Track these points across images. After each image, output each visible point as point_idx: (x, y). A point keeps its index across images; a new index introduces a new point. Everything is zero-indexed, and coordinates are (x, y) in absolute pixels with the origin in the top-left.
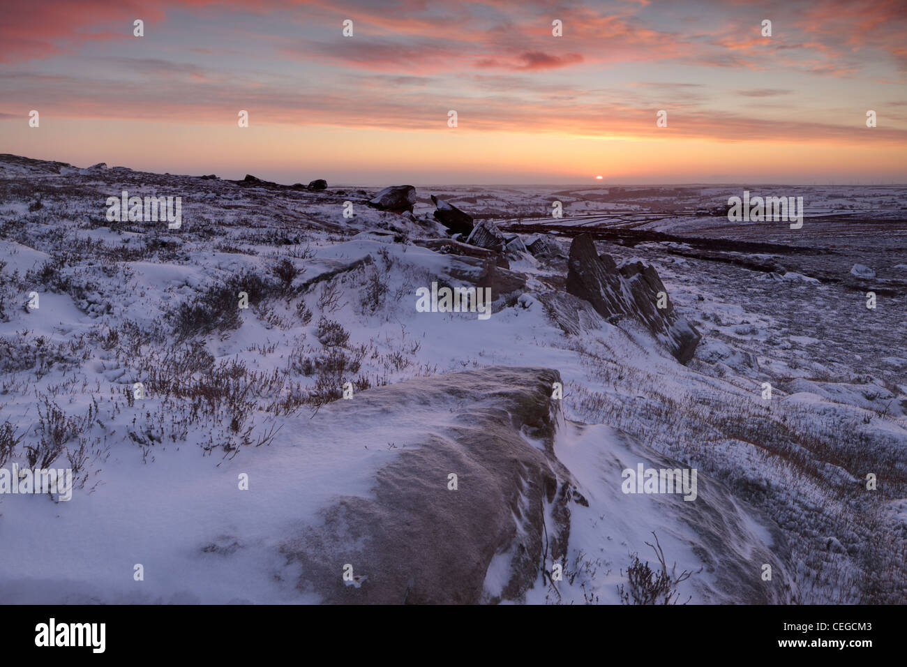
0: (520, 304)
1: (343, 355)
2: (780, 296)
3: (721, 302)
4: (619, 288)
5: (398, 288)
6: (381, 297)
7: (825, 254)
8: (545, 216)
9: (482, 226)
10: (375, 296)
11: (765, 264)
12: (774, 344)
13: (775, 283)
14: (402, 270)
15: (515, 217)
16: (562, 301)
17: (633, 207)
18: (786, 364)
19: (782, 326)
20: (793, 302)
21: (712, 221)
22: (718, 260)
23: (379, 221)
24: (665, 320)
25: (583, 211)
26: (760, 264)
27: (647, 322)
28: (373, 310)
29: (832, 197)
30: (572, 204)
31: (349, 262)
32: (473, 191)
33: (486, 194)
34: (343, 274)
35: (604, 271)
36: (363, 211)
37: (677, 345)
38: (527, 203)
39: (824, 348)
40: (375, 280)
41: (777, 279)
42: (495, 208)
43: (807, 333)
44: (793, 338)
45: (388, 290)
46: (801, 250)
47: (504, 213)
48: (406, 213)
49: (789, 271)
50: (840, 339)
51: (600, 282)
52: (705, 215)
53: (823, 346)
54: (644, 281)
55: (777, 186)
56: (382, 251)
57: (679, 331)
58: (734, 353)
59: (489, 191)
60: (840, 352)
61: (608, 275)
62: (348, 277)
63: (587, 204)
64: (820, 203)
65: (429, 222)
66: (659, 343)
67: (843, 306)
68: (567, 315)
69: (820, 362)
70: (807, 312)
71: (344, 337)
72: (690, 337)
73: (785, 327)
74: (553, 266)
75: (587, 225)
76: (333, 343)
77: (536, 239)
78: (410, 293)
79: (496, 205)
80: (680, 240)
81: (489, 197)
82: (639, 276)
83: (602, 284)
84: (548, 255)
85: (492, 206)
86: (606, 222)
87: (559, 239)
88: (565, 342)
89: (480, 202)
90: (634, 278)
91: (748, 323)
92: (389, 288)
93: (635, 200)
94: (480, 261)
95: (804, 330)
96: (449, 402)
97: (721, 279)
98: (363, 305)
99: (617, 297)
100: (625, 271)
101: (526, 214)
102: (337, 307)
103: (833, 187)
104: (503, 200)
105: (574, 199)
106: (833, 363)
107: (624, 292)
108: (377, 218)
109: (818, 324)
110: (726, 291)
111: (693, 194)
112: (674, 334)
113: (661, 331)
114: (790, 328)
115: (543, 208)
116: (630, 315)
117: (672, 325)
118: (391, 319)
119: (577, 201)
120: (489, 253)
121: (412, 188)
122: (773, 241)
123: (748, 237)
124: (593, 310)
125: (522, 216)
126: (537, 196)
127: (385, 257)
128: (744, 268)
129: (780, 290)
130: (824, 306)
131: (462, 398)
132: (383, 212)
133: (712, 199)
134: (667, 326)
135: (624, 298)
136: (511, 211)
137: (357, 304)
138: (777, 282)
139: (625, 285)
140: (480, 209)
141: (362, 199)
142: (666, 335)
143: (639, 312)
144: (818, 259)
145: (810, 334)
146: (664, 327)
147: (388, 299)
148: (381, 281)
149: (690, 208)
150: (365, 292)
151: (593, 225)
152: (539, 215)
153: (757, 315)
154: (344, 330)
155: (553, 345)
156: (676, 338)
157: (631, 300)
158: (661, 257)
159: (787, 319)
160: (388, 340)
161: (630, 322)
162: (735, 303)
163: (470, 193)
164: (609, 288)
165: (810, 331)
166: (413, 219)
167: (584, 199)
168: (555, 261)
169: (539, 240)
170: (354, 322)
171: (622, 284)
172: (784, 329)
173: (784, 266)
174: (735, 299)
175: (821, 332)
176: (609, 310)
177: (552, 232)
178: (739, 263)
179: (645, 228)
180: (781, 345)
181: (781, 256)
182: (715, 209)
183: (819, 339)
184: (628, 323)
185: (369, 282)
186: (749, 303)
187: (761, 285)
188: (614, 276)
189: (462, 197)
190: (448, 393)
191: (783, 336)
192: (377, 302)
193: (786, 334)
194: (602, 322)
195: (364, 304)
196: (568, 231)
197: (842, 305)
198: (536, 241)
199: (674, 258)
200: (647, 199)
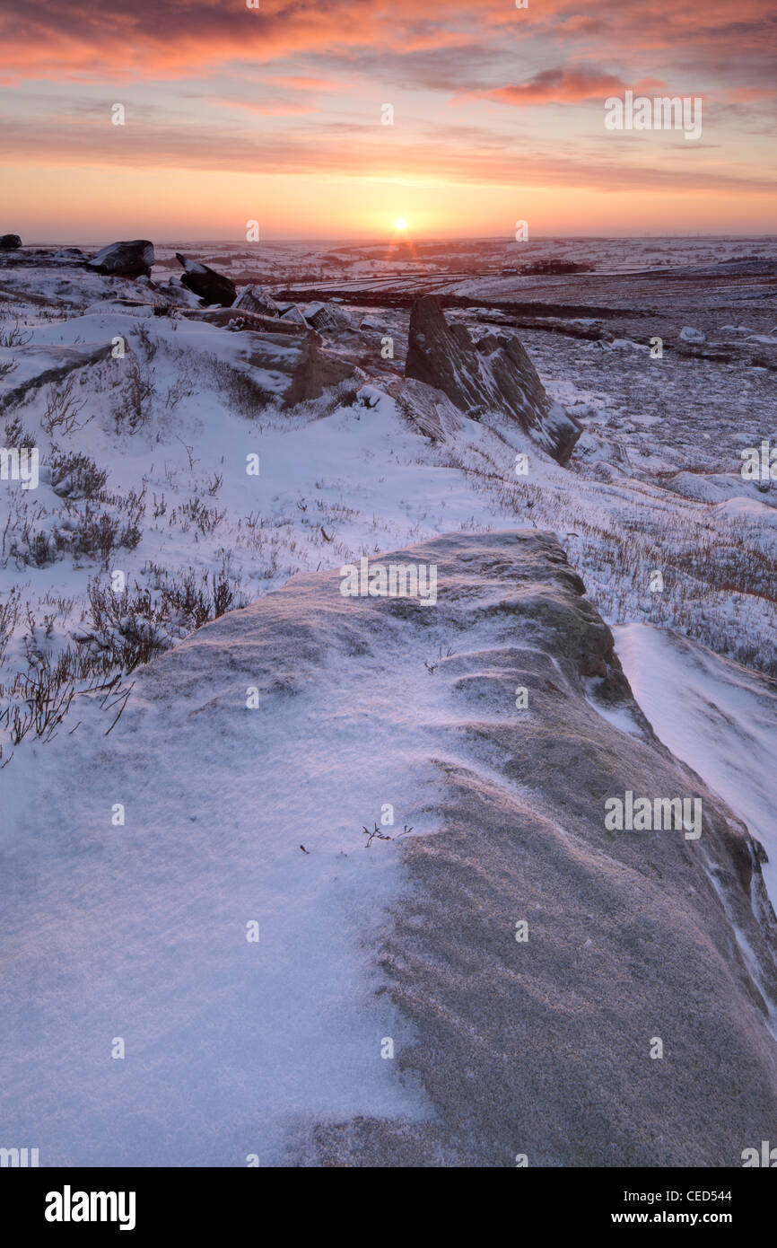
0: (361, 401)
1: (106, 519)
2: (611, 368)
3: (549, 379)
4: (477, 369)
5: (171, 387)
6: (144, 403)
7: (649, 317)
8: (321, 280)
9: (249, 293)
10: (136, 403)
11: (590, 331)
12: (617, 427)
13: (603, 353)
14: (172, 358)
15: (282, 281)
16: (415, 392)
17: (429, 267)
18: (637, 451)
19: (619, 404)
20: (627, 374)
21: (520, 281)
22: (538, 328)
23: (104, 289)
24: (537, 409)
25: (368, 273)
26: (585, 331)
27: (515, 414)
28: (134, 425)
29: (647, 250)
30: (355, 264)
31: (90, 351)
32: (227, 249)
33: (243, 253)
34: (83, 369)
35: (457, 347)
36: (78, 277)
37: (553, 443)
38: (297, 264)
39: (668, 428)
40: (135, 377)
41: (606, 348)
42: (257, 271)
43: (648, 411)
44: (634, 418)
45: (154, 391)
46: (622, 313)
47: (268, 277)
48: (142, 278)
49: (617, 337)
50: (683, 416)
51: (452, 363)
52: (512, 274)
53: (667, 425)
54: (507, 359)
55: (590, 238)
56: (138, 330)
57: (554, 423)
58: (601, 445)
59: (247, 249)
60: (686, 431)
61: (462, 352)
62: (90, 374)
63: (372, 264)
64: (636, 258)
65: (175, 289)
66: (534, 442)
67: (680, 377)
68: (424, 412)
69: (669, 445)
70: (643, 386)
71: (98, 480)
72: (570, 431)
73: (623, 405)
74: (344, 343)
75: (374, 290)
76: (81, 493)
77: (319, 308)
78: (189, 394)
79: (257, 267)
80: (489, 306)
81: (248, 256)
82: (502, 352)
83: (456, 365)
84: (335, 330)
85: (252, 268)
86: (396, 285)
87: (345, 308)
88: (433, 454)
89: (235, 263)
90: (495, 355)
91: (582, 403)
92: (155, 387)
93: (431, 258)
94: (296, 340)
95: (644, 408)
96: (406, 638)
97: (543, 351)
98: (117, 419)
99: (476, 382)
100: (483, 346)
101: (297, 279)
102: (75, 427)
103: (649, 239)
104: (266, 261)
105: (357, 258)
106: (683, 445)
107: (484, 375)
108: (101, 286)
109: (658, 400)
110: (552, 365)
111: (498, 249)
112: (549, 428)
113: (533, 425)
114: (629, 405)
115: (318, 270)
116: (493, 406)
117: (546, 416)
118: (164, 439)
119: (361, 260)
120: (297, 328)
121: (148, 244)
122: (590, 303)
123: (561, 300)
124: (450, 403)
125: (291, 281)
126: (310, 254)
127: (144, 339)
128: (567, 336)
129: (611, 361)
130: (660, 378)
131: (427, 624)
132: (110, 278)
133: (520, 256)
134: (540, 418)
135: (484, 382)
136: (277, 274)
137: (108, 417)
138: (606, 352)
139: (485, 364)
140: (237, 272)
141: (76, 261)
142: (540, 430)
143: (504, 402)
144: (642, 322)
145: (651, 412)
146: (537, 420)
147: (155, 405)
148: (143, 377)
149: (494, 266)
150: (120, 397)
151: (381, 289)
152: (313, 279)
153: (590, 392)
154: (98, 467)
155: (420, 462)
156: (552, 434)
157: (493, 385)
158: (470, 326)
159: (624, 396)
160: (169, 476)
161: (496, 416)
162: (564, 379)
163: (222, 252)
164: (464, 370)
165: (652, 408)
166: (152, 286)
167: (369, 257)
168: (345, 336)
169: (323, 310)
170: (106, 449)
171: (480, 365)
172: (623, 408)
173: (611, 331)
174: (562, 374)
175: (662, 409)
176: (469, 401)
177: (334, 299)
178: (561, 330)
179: (444, 292)
180: (625, 428)
181: (603, 321)
182: (523, 267)
183: (662, 417)
184: (495, 417)
185: (126, 380)
186: (579, 379)
187: (590, 357)
188: (469, 352)
189: (211, 257)
190: (394, 614)
191: (624, 416)
192: (139, 412)
193: (626, 413)
194: (463, 419)
195: (119, 416)
196: (353, 297)
197: (679, 374)
198: (319, 312)
199: (487, 327)
200: (444, 256)
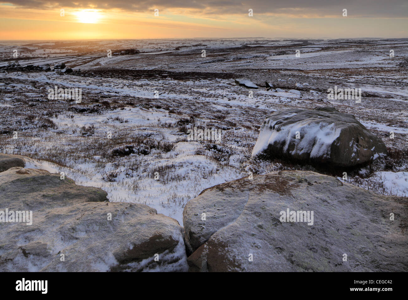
25: (43, 54)
29: (150, 44)
30: (36, 50)
63: (45, 50)
86: (69, 60)
105: (37, 48)
126: (15, 47)
133: (105, 46)
167: (42, 47)
200: (75, 47)
